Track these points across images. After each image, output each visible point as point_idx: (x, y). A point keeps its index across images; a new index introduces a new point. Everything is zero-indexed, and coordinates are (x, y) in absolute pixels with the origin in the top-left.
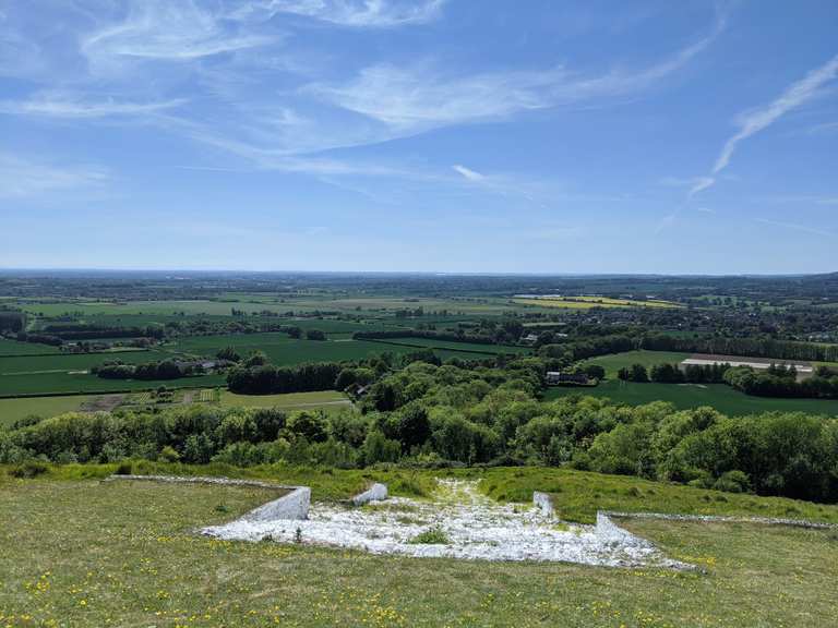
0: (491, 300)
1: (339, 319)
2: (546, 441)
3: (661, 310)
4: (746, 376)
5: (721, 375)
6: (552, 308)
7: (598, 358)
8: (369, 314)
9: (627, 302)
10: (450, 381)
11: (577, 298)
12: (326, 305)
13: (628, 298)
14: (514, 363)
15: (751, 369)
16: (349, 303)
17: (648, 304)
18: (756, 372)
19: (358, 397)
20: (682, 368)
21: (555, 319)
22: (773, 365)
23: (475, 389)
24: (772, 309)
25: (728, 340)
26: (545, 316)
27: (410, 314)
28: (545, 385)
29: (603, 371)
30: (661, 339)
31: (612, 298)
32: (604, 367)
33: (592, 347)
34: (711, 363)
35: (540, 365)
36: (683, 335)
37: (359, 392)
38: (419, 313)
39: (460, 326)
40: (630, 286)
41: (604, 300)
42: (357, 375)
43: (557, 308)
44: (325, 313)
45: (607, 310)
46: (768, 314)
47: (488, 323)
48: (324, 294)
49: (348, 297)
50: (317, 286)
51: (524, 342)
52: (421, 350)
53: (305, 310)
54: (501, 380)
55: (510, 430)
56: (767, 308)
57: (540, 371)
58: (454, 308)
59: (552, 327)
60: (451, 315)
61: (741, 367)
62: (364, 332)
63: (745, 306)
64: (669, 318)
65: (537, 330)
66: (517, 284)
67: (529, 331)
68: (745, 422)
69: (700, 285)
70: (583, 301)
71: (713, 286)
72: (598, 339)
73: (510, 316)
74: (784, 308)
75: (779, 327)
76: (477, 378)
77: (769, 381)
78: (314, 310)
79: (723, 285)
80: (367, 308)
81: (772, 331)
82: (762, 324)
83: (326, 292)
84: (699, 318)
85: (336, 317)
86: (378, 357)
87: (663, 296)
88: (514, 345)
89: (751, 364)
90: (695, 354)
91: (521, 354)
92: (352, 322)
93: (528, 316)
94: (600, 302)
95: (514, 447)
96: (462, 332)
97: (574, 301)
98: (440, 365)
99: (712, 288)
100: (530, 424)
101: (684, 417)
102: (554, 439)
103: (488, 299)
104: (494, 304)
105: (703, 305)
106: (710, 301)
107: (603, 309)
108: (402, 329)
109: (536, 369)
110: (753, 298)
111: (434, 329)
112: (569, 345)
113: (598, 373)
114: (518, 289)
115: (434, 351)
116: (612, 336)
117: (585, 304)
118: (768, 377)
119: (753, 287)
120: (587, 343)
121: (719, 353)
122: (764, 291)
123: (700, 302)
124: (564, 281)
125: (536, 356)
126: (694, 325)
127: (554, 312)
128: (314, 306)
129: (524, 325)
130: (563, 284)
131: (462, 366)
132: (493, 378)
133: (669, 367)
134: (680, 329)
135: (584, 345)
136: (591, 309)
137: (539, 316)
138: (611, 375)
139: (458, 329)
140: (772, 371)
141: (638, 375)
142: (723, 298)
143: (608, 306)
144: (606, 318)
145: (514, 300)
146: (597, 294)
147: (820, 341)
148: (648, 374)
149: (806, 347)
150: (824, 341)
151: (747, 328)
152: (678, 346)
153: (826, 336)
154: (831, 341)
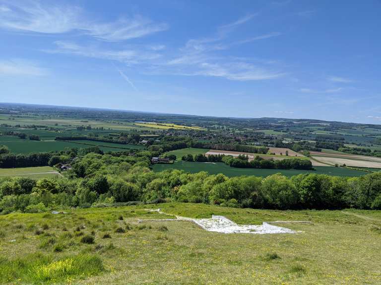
0: (124, 123)
1: (46, 130)
2: (160, 189)
3: (197, 131)
4: (230, 159)
5: (221, 158)
6: (152, 128)
7: (173, 151)
8: (62, 127)
9: (183, 127)
10: (110, 162)
11: (163, 124)
12: (38, 122)
13: (184, 125)
14: (139, 154)
15: (232, 156)
16: (50, 122)
17: (192, 128)
18: (234, 158)
19: (62, 170)
20: (207, 156)
21: (154, 133)
22: (240, 155)
23: (124, 166)
24: (239, 132)
25: (223, 144)
26: (149, 131)
27: (85, 128)
28: (152, 163)
29: (176, 157)
30: (198, 144)
31: (178, 125)
32: (176, 155)
33: (171, 146)
34: (218, 154)
35: (150, 154)
36: (206, 142)
37: (62, 167)
38: (89, 128)
39: (110, 135)
40: (185, 120)
41: (175, 125)
42: (61, 159)
43: (155, 128)
44: (38, 126)
45: (176, 130)
46: (237, 134)
47: (124, 134)
48: (37, 117)
49: (50, 118)
50: (32, 112)
51: (141, 144)
52: (93, 146)
53: (27, 124)
54: (134, 162)
55: (144, 185)
56: (237, 131)
57: (150, 157)
58: (107, 126)
59: (152, 137)
60: (105, 129)
61: (229, 156)
62: (60, 137)
63: (229, 130)
64: (201, 134)
65: (147, 138)
66: (137, 116)
67: (143, 138)
68: (235, 179)
69: (212, 121)
70: (166, 126)
71: (217, 121)
72: (173, 143)
73: (134, 131)
74: (243, 131)
75: (242, 139)
76: (123, 161)
77: (239, 162)
78: (32, 124)
79: (221, 121)
80: (61, 125)
81: (238, 140)
82: (235, 138)
83: (38, 115)
84: (212, 135)
85: (45, 128)
86: (70, 150)
87: (198, 125)
88: (136, 145)
89: (232, 154)
90: (211, 150)
91: (140, 149)
92: (54, 131)
93: (142, 132)
94: (173, 126)
95: (146, 192)
96: (111, 138)
97: (162, 125)
98: (103, 154)
99: (216, 122)
100: (153, 182)
101: (213, 178)
102: (163, 188)
103: (123, 123)
104: (126, 125)
105: (214, 129)
106: (216, 128)
107: (174, 130)
108: (81, 136)
109: (148, 156)
110: (232, 127)
111: (98, 136)
112: (161, 145)
113: (173, 158)
114: (137, 118)
115: (99, 147)
116: (178, 142)
117: (166, 127)
118: (238, 160)
119: (232, 122)
121: (219, 150)
122: (236, 124)
123: (212, 128)
124: (157, 116)
125: (147, 150)
126: (210, 138)
127: (153, 130)
128: (31, 122)
129: (141, 135)
130: (157, 118)
131: (114, 155)
132: (130, 161)
133: (202, 155)
134: (205, 139)
135: (168, 145)
136: (169, 129)
137: (147, 131)
138: (179, 159)
139: (109, 137)
140: (240, 157)
141: (190, 159)
142: (221, 127)
143: (176, 128)
144: (175, 134)
145: (135, 124)
146: (172, 123)
147: (256, 145)
148: (194, 158)
149: (251, 148)
150: (258, 145)
151: (230, 139)
152: (204, 147)
153: (258, 144)
154: (260, 145)
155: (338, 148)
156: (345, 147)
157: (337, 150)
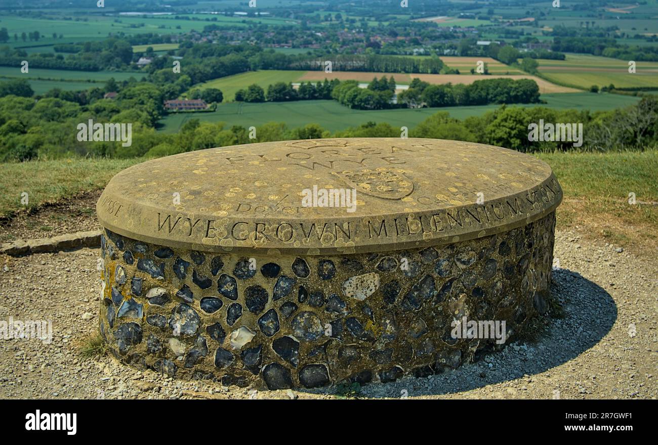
4: (352, 91)
5: (331, 90)
6: (164, 27)
7: (215, 81)
11: (190, 16)
13: (243, 15)
17: (263, 21)
20: (296, 86)
22: (376, 80)
24: (377, 24)
25: (338, 56)
26: (157, 36)
28: (162, 112)
29: (221, 94)
30: (277, 58)
32: (222, 90)
33: (208, 69)
36: (297, 53)
43: (170, 27)
45: (222, 28)
46: (373, 29)
47: (93, 47)
51: (135, 67)
56: (373, 23)
60: (43, 37)
61: (348, 82)
63: (354, 22)
64: (284, 35)
65: (149, 53)
70: (196, 19)
72: (213, 60)
73: (117, 37)
74: (387, 23)
75: (383, 41)
81: (376, 45)
82: (368, 39)
84: (312, 35)
90: (308, 72)
91: (132, 81)
93: (139, 38)
94: (215, 19)
96: (60, 58)
97: (187, 19)
105: (315, 22)
106: (322, 17)
107: (217, 28)
109: (151, 96)
110: (360, 13)
111: (26, 55)
112: (186, 68)
113: (215, 96)
114: (124, 6)
116: (228, 56)
117: (199, 22)
120: (204, 65)
123: (312, 18)
125: (151, 81)
126: (308, 43)
127: (167, 32)
133: (284, 85)
134: (294, 47)
135: (201, 67)
136: (206, 27)
137: (149, 36)
138: (229, 98)
140: (375, 85)
141: (256, 97)
142: (333, 14)
143: (223, 24)
147: (416, 54)
148: (266, 93)
149: (404, 61)
150: (420, 54)
151: (355, 44)
152: (293, 65)
153: (422, 50)
154: (427, 54)
155: (602, 48)
156: (618, 47)
157: (600, 55)
